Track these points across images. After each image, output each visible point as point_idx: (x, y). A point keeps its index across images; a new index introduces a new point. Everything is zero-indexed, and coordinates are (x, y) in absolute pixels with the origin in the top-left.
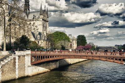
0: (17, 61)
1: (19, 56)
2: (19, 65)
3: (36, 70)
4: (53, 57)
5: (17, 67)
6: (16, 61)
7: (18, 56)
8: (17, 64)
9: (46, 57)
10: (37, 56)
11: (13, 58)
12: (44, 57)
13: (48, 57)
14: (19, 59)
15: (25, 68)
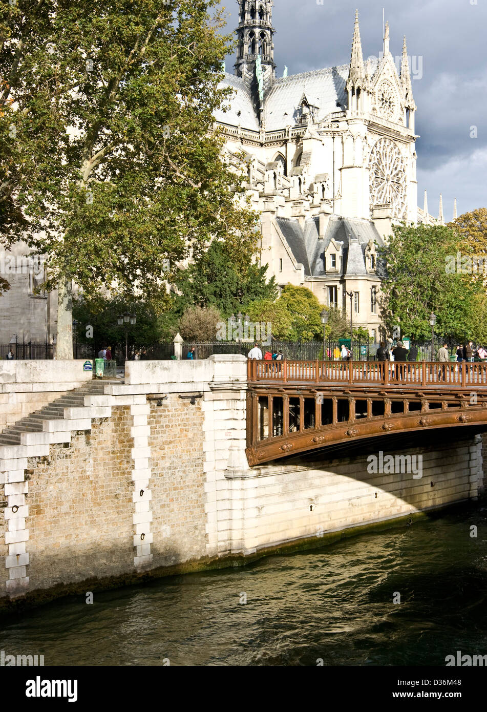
0: (140, 431)
1: (155, 400)
2: (154, 463)
3: (287, 506)
4: (416, 406)
5: (141, 475)
6: (134, 433)
7: (150, 398)
8: (141, 453)
9: (361, 407)
10: (294, 401)
11: (108, 413)
12: (344, 406)
13: (379, 409)
14: (153, 419)
15: (207, 487)
